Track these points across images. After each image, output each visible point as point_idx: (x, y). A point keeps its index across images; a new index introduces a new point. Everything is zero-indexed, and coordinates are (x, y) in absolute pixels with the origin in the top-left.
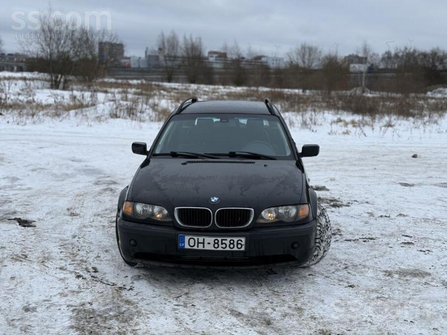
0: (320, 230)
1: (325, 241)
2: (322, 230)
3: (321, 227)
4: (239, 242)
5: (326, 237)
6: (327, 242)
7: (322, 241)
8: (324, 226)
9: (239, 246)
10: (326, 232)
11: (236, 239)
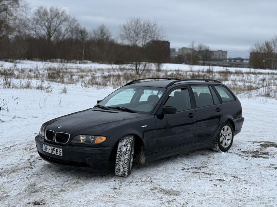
0: (119, 154)
1: (123, 161)
2: (121, 154)
3: (120, 153)
4: (60, 151)
5: (123, 159)
6: (125, 162)
7: (120, 161)
8: (123, 152)
9: (60, 153)
10: (123, 156)
11: (59, 149)
